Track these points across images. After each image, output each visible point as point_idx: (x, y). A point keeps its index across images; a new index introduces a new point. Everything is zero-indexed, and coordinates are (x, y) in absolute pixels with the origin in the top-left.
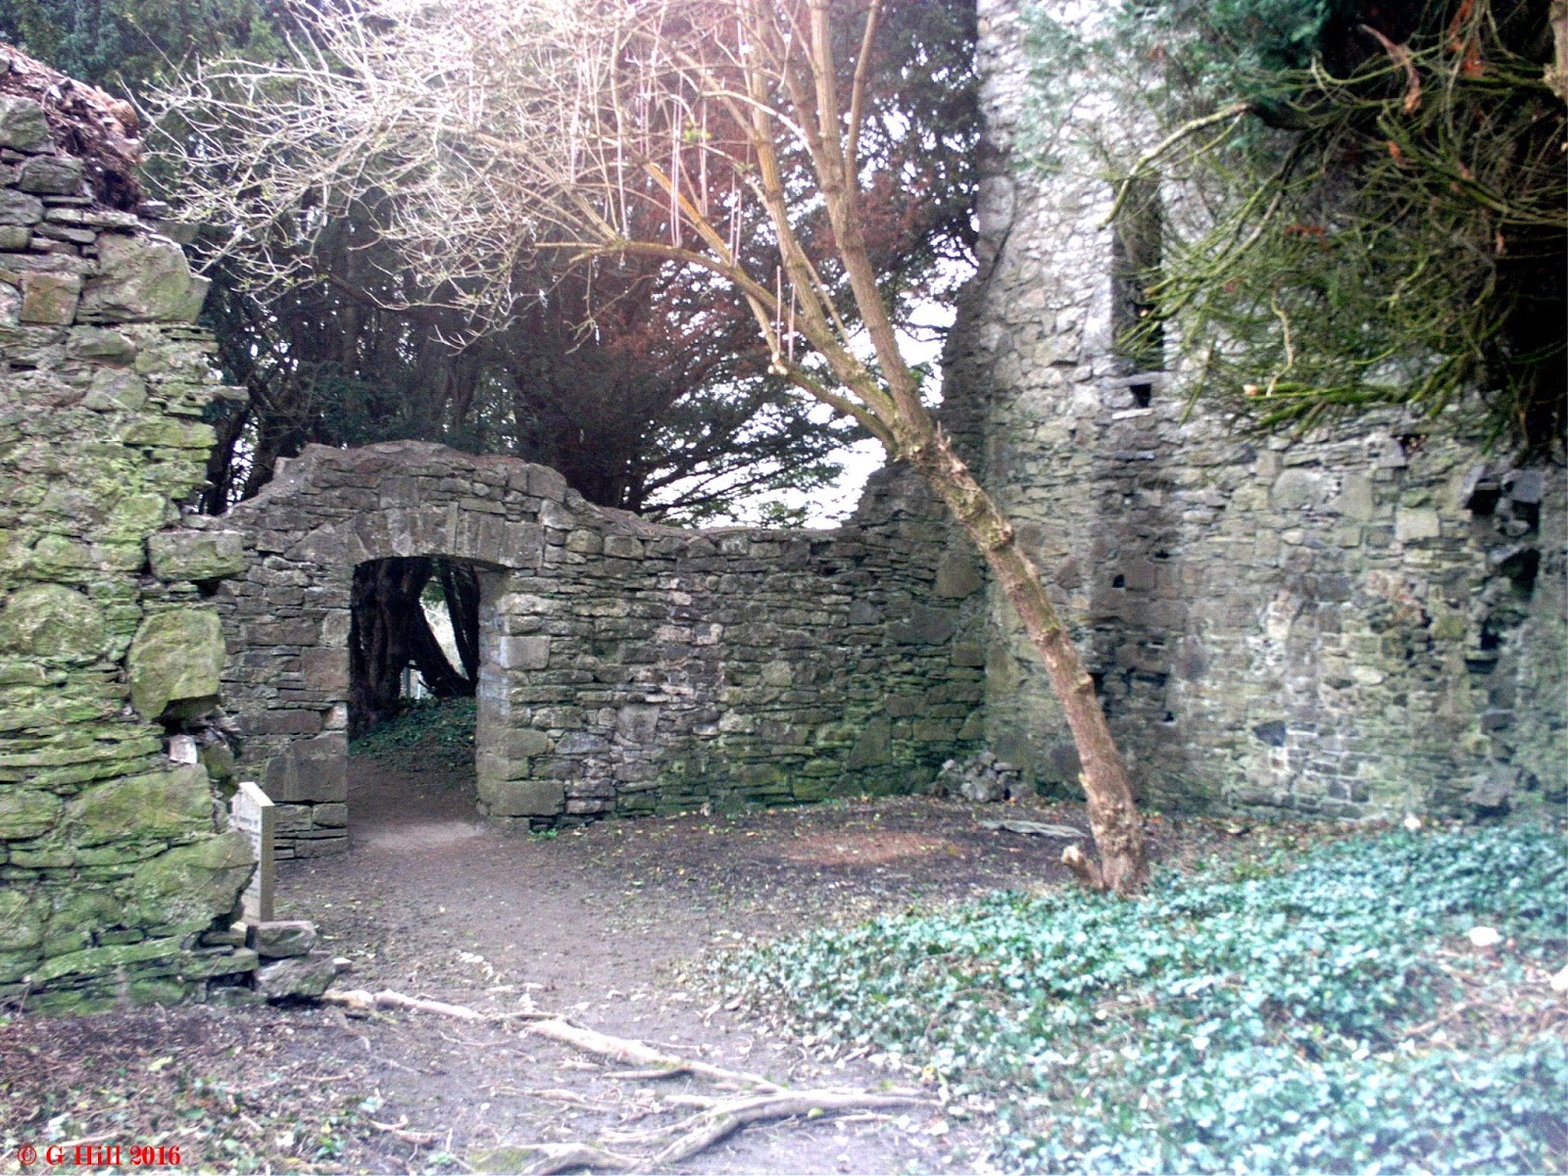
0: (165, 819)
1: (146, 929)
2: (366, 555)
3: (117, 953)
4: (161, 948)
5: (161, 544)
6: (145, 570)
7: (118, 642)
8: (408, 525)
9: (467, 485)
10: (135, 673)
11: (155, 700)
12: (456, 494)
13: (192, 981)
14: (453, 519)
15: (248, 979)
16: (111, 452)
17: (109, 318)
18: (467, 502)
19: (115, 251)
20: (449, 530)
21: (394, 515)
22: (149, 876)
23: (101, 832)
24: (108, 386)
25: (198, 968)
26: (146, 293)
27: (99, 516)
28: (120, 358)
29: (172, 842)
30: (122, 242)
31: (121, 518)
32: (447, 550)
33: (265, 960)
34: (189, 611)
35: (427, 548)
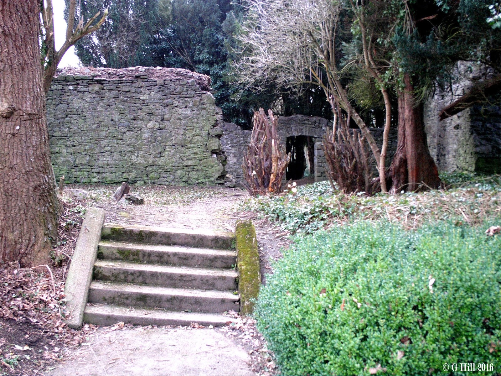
0: (212, 164)
1: (210, 177)
2: (288, 136)
3: (207, 180)
4: (212, 179)
5: (210, 131)
6: (209, 134)
7: (205, 143)
8: (296, 130)
9: (307, 122)
10: (208, 146)
11: (210, 150)
12: (305, 124)
13: (216, 184)
14: (305, 128)
15: (223, 184)
16: (204, 120)
17: (202, 104)
18: (307, 125)
19: (203, 96)
20: (304, 130)
21: (293, 128)
22: (210, 171)
23: (204, 165)
24: (204, 112)
25: (216, 182)
26: (207, 101)
27: (203, 127)
28: (205, 109)
29: (213, 167)
30: (205, 95)
31: (206, 128)
32: (304, 134)
33: (226, 182)
34: (214, 139)
35: (300, 134)
